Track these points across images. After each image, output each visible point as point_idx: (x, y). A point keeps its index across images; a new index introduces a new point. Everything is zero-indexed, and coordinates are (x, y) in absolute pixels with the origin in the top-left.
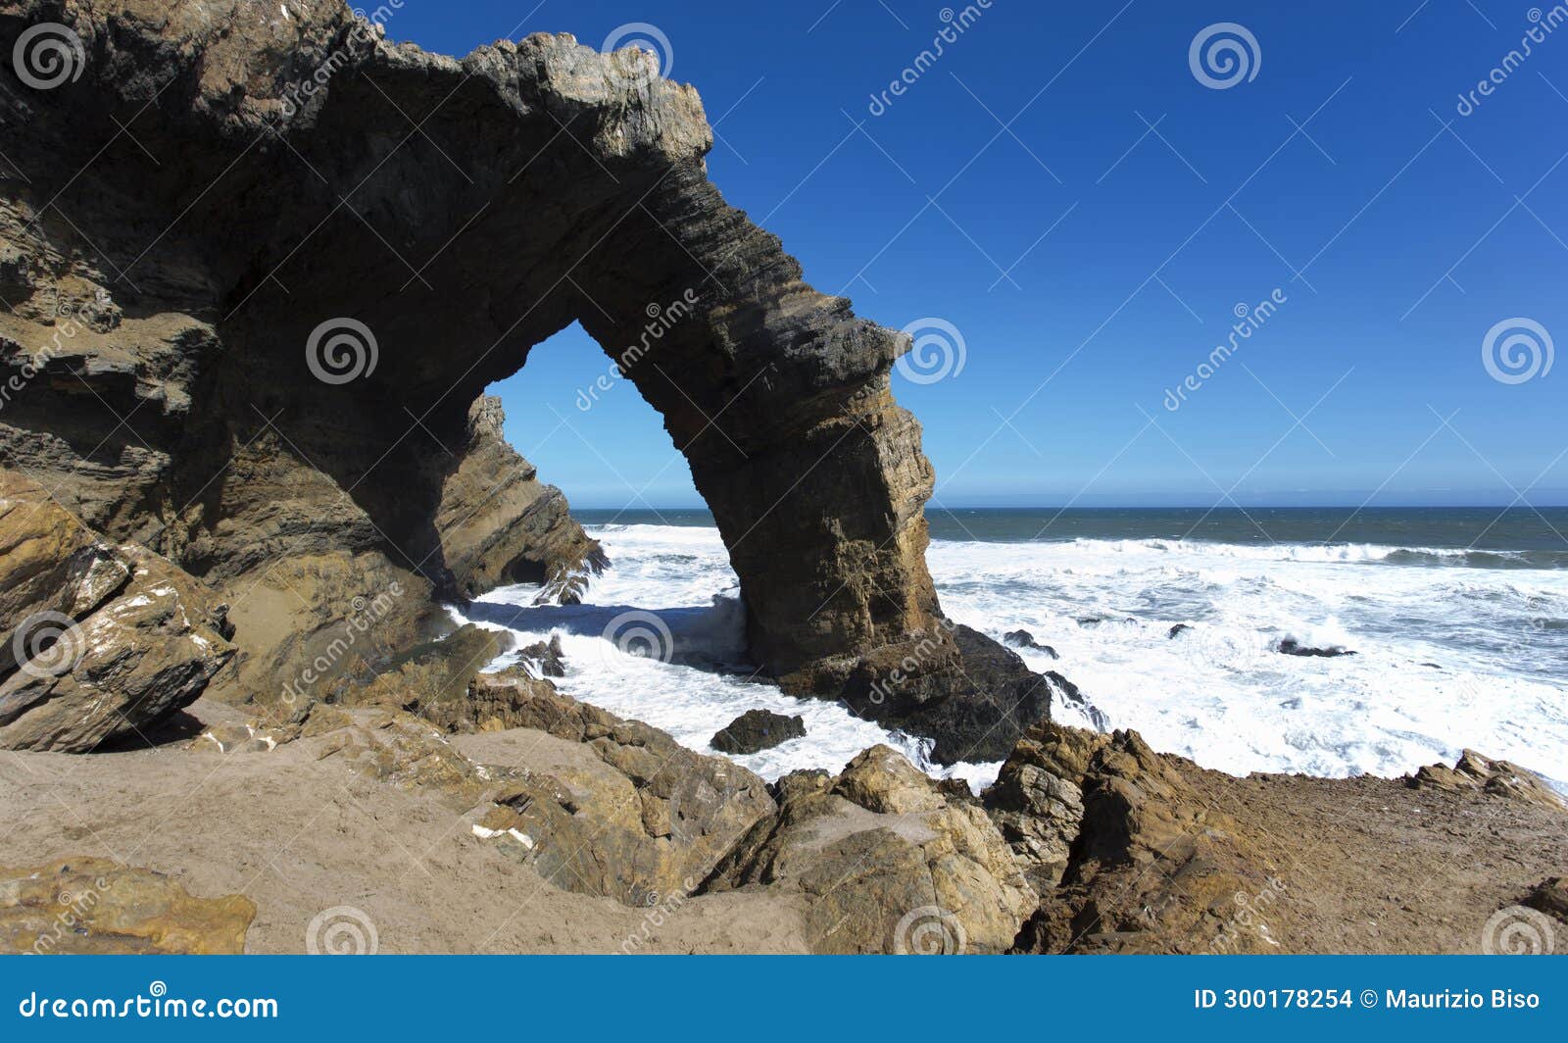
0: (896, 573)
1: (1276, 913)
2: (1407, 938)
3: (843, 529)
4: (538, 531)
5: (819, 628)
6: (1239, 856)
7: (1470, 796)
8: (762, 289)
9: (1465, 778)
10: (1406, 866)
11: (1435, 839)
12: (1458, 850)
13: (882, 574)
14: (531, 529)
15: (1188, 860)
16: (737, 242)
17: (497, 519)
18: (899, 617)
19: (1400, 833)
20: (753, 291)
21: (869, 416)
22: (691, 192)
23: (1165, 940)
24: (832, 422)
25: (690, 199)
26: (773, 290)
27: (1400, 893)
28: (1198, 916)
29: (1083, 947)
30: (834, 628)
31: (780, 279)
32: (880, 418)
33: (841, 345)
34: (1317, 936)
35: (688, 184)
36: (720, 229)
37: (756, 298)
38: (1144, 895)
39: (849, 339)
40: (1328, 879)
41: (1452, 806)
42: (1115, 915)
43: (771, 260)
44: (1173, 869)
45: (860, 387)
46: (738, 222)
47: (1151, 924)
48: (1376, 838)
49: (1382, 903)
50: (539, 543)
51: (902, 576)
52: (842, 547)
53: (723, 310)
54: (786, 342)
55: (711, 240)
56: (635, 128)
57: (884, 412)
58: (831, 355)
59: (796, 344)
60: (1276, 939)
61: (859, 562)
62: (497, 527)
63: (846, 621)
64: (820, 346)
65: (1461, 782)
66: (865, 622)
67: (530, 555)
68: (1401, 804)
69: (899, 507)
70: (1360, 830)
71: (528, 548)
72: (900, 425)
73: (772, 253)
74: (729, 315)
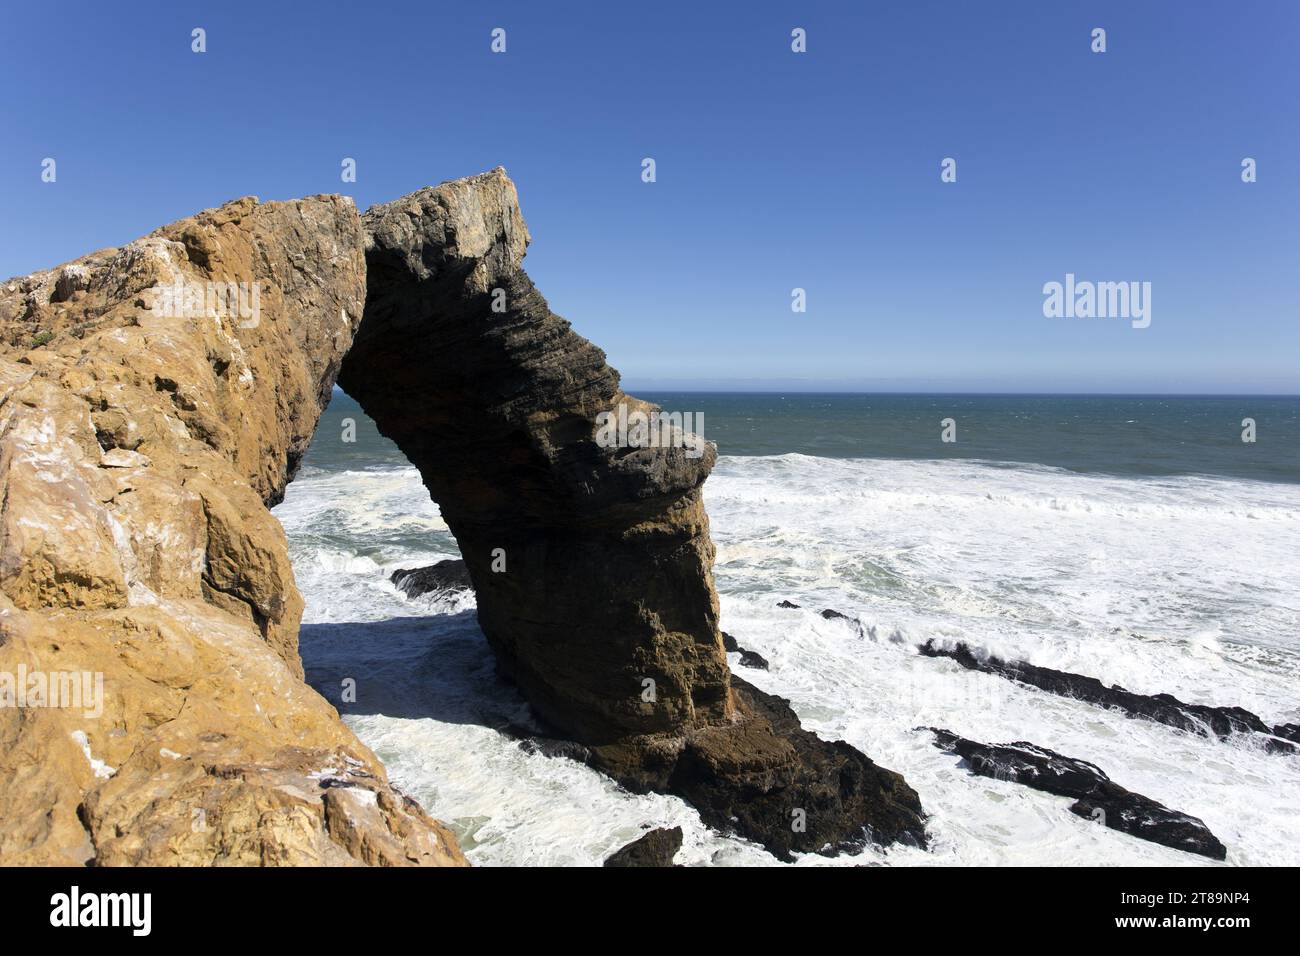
0: (717, 666)
3: (661, 623)
8: (589, 402)
13: (703, 667)
16: (561, 351)
18: (720, 703)
20: (578, 403)
21: (688, 526)
22: (523, 303)
24: (650, 526)
25: (522, 309)
26: (600, 404)
31: (607, 395)
32: (698, 528)
33: (664, 461)
35: (522, 296)
36: (546, 339)
37: (582, 411)
39: (671, 455)
43: (597, 374)
45: (678, 498)
46: (563, 332)
51: (724, 669)
52: (660, 638)
53: (544, 416)
55: (535, 348)
57: (702, 523)
58: (656, 471)
61: (679, 654)
63: (669, 705)
66: (688, 707)
73: (597, 366)
74: (550, 421)
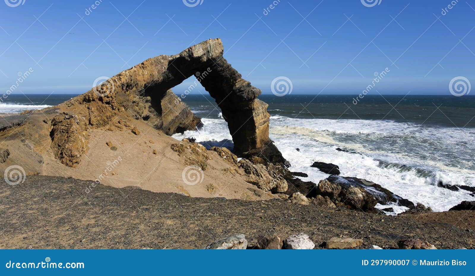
4: (183, 119)
8: (233, 81)
14: (181, 118)
18: (255, 145)
21: (252, 107)
22: (219, 62)
24: (246, 108)
25: (219, 64)
26: (235, 81)
32: (254, 108)
33: (247, 93)
37: (232, 83)
45: (251, 102)
46: (228, 67)
50: (183, 122)
54: (237, 92)
56: (208, 56)
57: (255, 106)
58: (245, 95)
59: (239, 92)
62: (173, 118)
64: (243, 93)
67: (181, 126)
69: (257, 124)
71: (180, 124)
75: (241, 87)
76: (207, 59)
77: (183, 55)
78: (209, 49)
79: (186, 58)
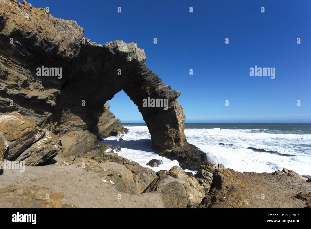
0: (179, 134)
1: (249, 199)
2: (274, 203)
3: (169, 126)
4: (115, 127)
5: (165, 144)
6: (242, 187)
7: (285, 176)
8: (155, 84)
9: (284, 173)
10: (273, 190)
11: (278, 185)
12: (283, 187)
13: (176, 135)
14: (114, 126)
15: (232, 188)
16: (151, 76)
17: (108, 125)
18: (180, 142)
19: (272, 183)
20: (153, 84)
21: (174, 106)
22: (143, 67)
23: (228, 203)
25: (142, 69)
26: (157, 84)
27: (272, 195)
28: (234, 199)
29: (213, 204)
30: (168, 144)
31: (158, 82)
32: (176, 107)
34: (257, 203)
35: (142, 66)
36: (148, 74)
37: (154, 86)
38: (224, 194)
39: (170, 93)
40: (258, 192)
41: (281, 178)
42: (219, 198)
43: (156, 79)
44: (230, 190)
45: (172, 101)
46: (151, 72)
47: (226, 200)
48: (267, 184)
49: (269, 197)
50: (116, 129)
51: (180, 135)
52: (169, 130)
53: (148, 88)
54: (159, 93)
55: (146, 76)
56: (133, 56)
57: (177, 106)
58: (167, 96)
59: (161, 93)
60: (249, 203)
61: (172, 133)
62: (108, 126)
63: (170, 143)
64: (165, 94)
65: (283, 174)
66: (173, 143)
67: (114, 131)
68: (272, 178)
69: (179, 122)
70: (264, 183)
71: (114, 130)
72: (179, 108)
73: (157, 78)
74: (149, 89)
75: (163, 89)
76: (132, 60)
77: (107, 46)
78: (134, 50)
79: (111, 51)
